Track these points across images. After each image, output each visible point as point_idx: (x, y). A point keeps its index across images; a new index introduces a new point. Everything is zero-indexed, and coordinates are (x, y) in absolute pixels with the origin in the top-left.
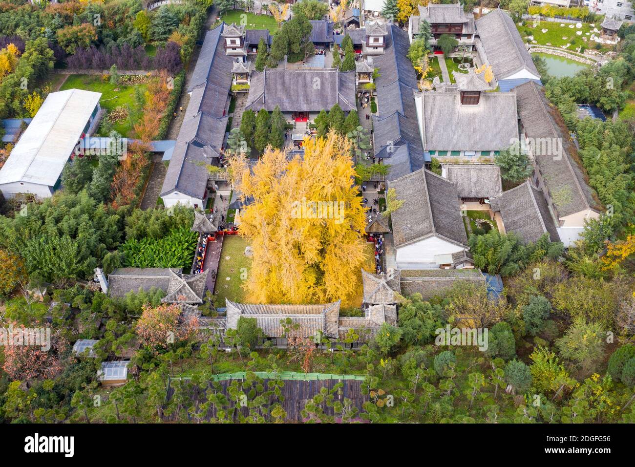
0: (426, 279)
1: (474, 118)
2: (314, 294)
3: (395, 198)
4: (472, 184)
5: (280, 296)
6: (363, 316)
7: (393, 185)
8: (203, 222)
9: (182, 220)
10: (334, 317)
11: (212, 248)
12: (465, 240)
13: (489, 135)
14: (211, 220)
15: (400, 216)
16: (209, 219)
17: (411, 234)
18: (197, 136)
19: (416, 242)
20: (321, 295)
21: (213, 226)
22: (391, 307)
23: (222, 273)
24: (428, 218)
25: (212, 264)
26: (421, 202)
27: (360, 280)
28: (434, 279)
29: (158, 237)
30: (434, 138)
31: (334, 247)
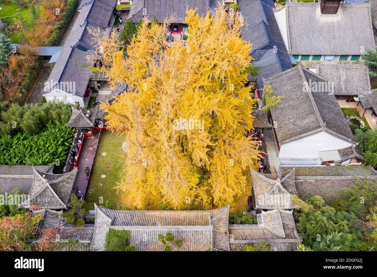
0: (319, 178)
1: (333, 26)
2: (196, 196)
3: (272, 94)
4: (342, 83)
5: (159, 197)
6: (255, 223)
7: (268, 82)
8: (79, 118)
9: (59, 115)
10: (223, 228)
11: (89, 144)
12: (351, 135)
13: (348, 41)
14: (87, 115)
15: (280, 111)
16: (85, 115)
17: (296, 129)
18: (81, 40)
19: (303, 137)
20: (205, 197)
21: (89, 121)
22: (288, 212)
23: (98, 170)
24: (313, 113)
25: (87, 161)
26: (302, 97)
27: (249, 181)
28: (328, 178)
29: (32, 133)
30: (298, 44)
31: (223, 143)
